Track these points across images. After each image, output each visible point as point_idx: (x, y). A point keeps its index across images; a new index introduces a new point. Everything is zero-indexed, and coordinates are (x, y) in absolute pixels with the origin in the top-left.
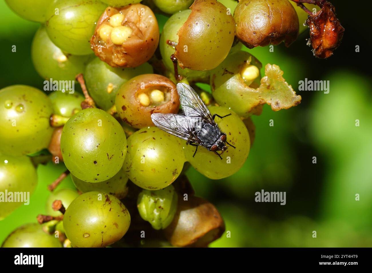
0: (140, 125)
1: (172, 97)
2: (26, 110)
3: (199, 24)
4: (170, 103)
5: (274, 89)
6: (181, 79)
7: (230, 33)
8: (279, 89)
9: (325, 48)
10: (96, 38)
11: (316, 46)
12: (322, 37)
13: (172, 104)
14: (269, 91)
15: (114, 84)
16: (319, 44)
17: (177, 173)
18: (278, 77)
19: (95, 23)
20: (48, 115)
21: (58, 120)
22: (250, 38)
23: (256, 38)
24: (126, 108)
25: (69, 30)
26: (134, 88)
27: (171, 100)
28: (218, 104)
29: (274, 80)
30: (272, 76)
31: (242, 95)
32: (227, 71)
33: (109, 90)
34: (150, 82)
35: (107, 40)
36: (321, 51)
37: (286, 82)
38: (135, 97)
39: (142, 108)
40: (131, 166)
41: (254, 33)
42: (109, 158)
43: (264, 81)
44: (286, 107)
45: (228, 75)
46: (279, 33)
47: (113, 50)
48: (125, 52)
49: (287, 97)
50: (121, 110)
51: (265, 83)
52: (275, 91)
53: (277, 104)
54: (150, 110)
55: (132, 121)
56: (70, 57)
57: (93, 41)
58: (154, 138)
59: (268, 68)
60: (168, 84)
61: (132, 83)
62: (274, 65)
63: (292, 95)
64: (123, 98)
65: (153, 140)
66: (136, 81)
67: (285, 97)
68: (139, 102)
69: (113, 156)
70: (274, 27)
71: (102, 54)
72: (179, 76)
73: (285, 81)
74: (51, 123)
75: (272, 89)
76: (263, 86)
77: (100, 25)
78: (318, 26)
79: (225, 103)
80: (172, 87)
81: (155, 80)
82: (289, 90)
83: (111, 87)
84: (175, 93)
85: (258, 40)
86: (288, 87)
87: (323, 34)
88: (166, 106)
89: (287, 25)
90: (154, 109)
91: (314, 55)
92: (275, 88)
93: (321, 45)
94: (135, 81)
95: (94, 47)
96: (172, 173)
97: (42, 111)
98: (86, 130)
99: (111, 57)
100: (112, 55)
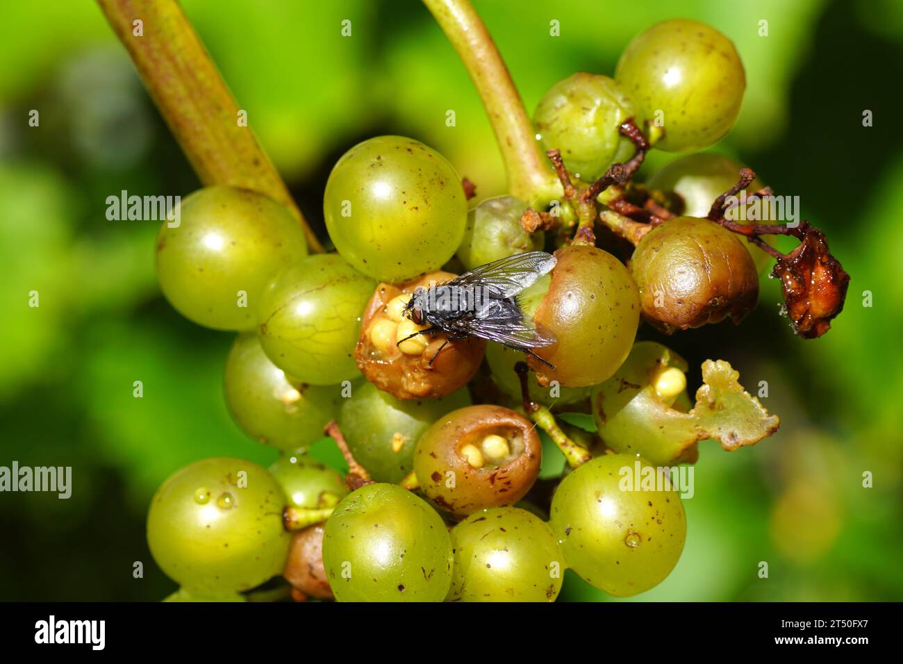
0: (471, 507)
1: (527, 444)
2: (237, 502)
3: (573, 297)
4: (525, 457)
5: (723, 408)
6: (536, 409)
7: (633, 307)
8: (733, 406)
9: (815, 317)
10: (365, 346)
11: (798, 315)
12: (807, 296)
13: (529, 458)
14: (715, 413)
15: (404, 434)
16: (804, 311)
17: (554, 593)
18: (730, 385)
19: (359, 319)
20: (278, 510)
21: (299, 517)
22: (671, 313)
23: (684, 310)
24: (441, 476)
25: (309, 338)
26: (452, 436)
27: (526, 451)
28: (613, 450)
29: (721, 391)
30: (719, 382)
31: (661, 428)
32: (626, 383)
33: (396, 446)
34: (481, 422)
35: (388, 348)
36: (809, 324)
37: (746, 393)
38: (456, 452)
39: (473, 472)
40: (462, 588)
41: (679, 303)
42: (427, 577)
43: (704, 395)
44: (749, 441)
45: (630, 390)
46: (726, 298)
47: (404, 367)
48: (429, 367)
49: (751, 422)
50: (431, 482)
51: (704, 399)
52: (726, 411)
53: (732, 436)
54: (488, 476)
55: (453, 501)
56: (306, 391)
57: (360, 354)
58: (502, 529)
59: (709, 368)
60: (515, 421)
61: (446, 426)
62: (719, 362)
63: (762, 415)
64: (432, 457)
65: (502, 532)
66: (452, 421)
67: (747, 421)
68: (467, 462)
69: (432, 571)
70: (717, 287)
71: (381, 377)
72: (532, 404)
73: (744, 391)
74: (285, 523)
75: (719, 408)
76: (701, 404)
77: (370, 320)
78: (802, 276)
79: (629, 447)
80: (525, 426)
81: (489, 416)
82: (753, 406)
83: (399, 440)
84: (532, 438)
85: (687, 316)
86: (750, 402)
87: (810, 291)
88: (518, 463)
89: (740, 279)
90: (496, 471)
91: (796, 332)
92: (725, 405)
93: (807, 312)
94: (450, 422)
95: (364, 365)
96: (546, 592)
97: (267, 501)
98: (376, 526)
99: (400, 380)
100: (401, 376)
